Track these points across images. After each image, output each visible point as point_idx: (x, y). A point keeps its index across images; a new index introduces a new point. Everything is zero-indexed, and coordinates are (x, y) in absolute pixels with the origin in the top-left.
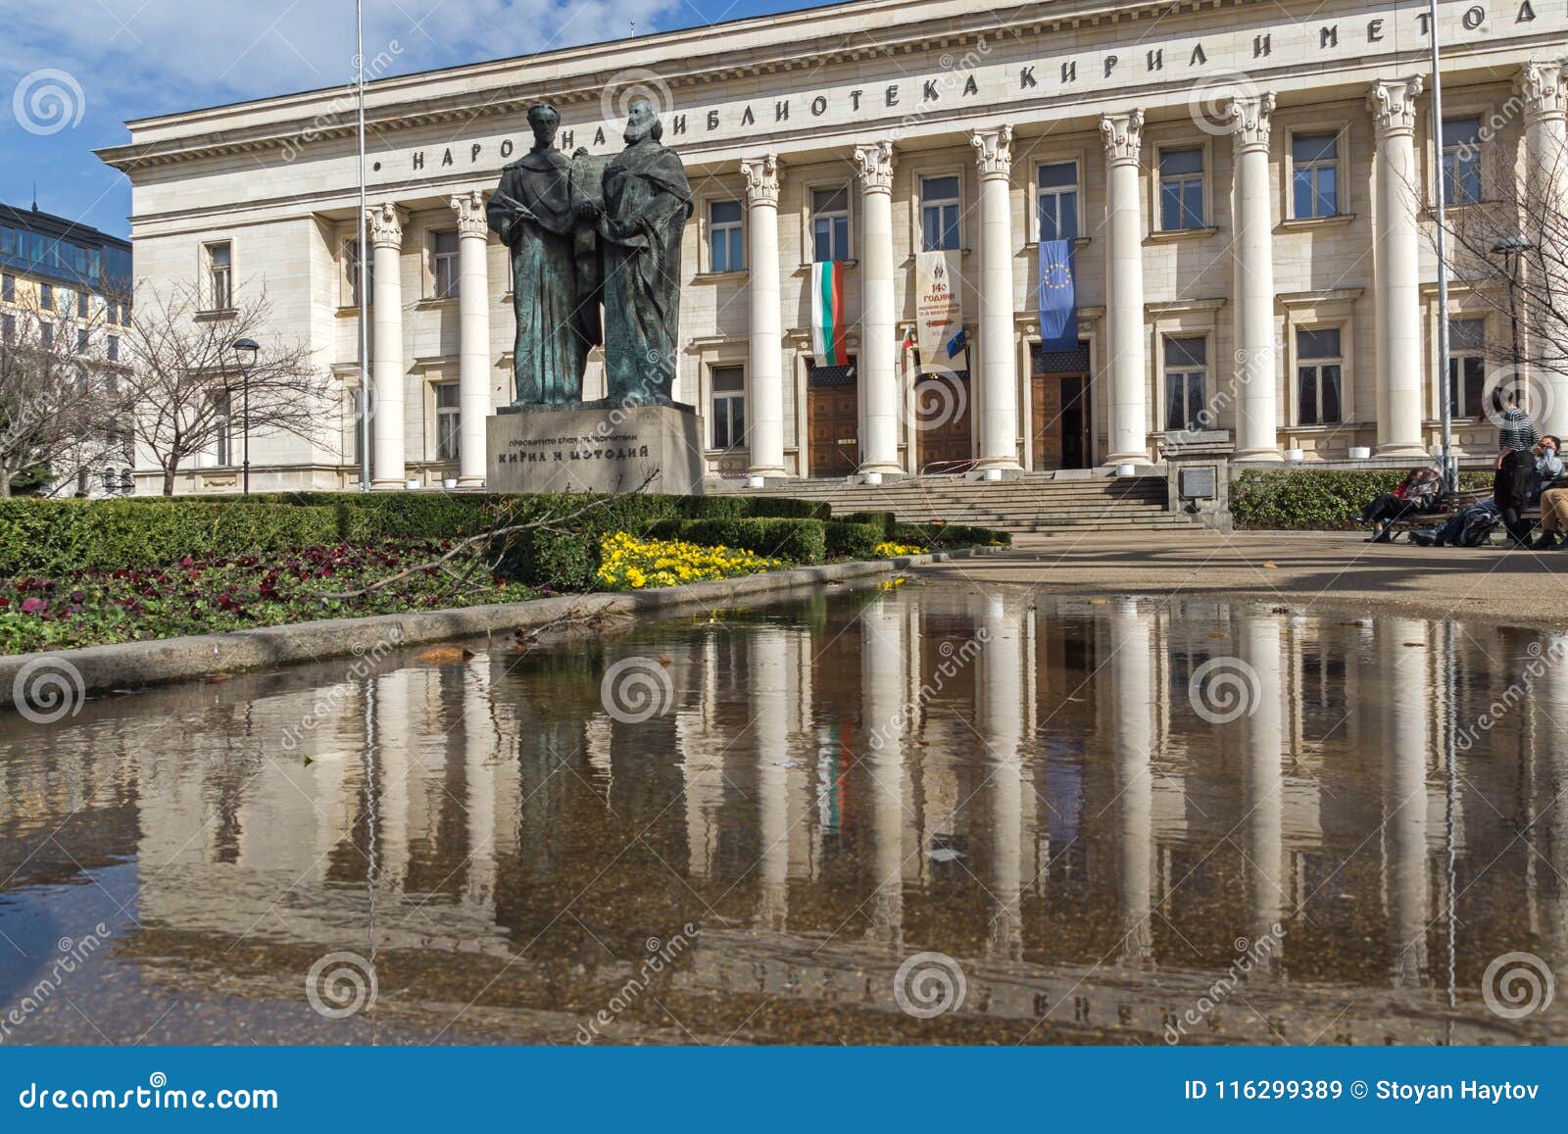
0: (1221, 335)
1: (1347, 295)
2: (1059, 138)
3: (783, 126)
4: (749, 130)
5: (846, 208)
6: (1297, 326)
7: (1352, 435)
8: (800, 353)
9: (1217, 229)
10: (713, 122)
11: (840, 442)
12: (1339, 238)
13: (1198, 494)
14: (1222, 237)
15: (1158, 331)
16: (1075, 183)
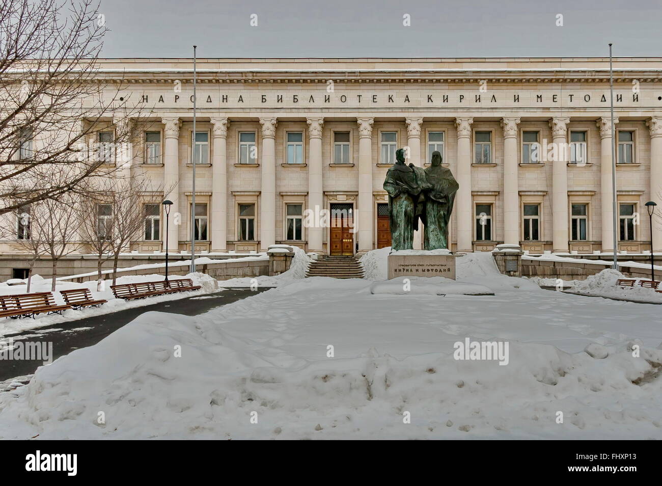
0: (497, 204)
1: (542, 194)
2: (438, 123)
3: (327, 105)
4: (312, 105)
5: (349, 141)
6: (524, 203)
7: (543, 245)
8: (329, 202)
9: (496, 165)
10: (295, 100)
11: (344, 240)
12: (539, 172)
13: (512, 270)
14: (498, 168)
15: (474, 202)
16: (443, 141)
